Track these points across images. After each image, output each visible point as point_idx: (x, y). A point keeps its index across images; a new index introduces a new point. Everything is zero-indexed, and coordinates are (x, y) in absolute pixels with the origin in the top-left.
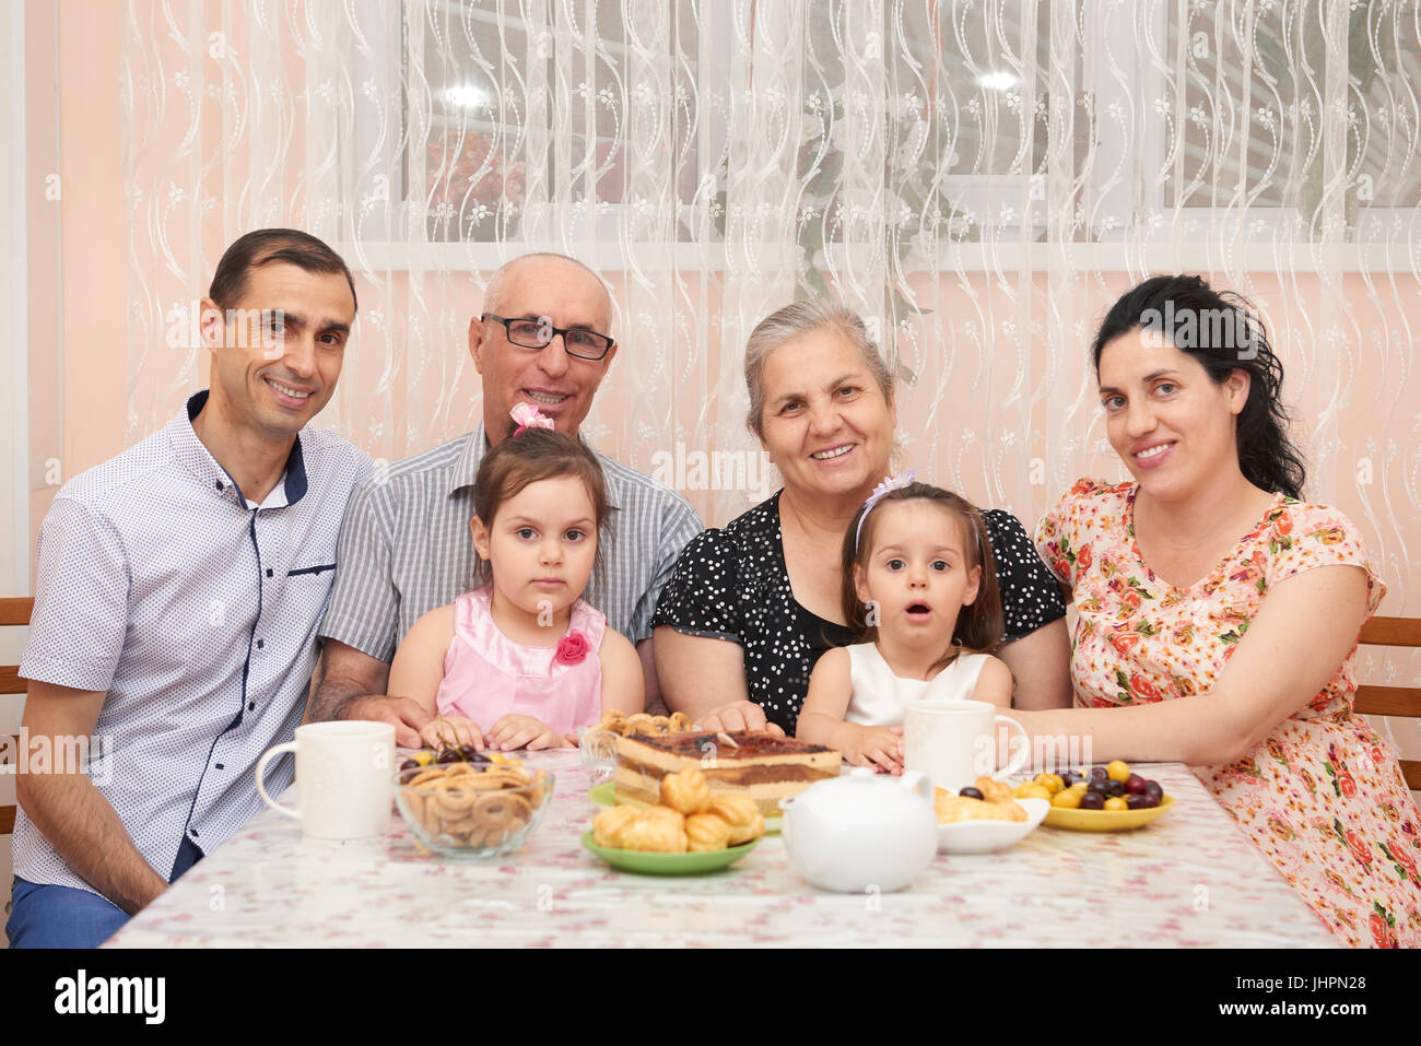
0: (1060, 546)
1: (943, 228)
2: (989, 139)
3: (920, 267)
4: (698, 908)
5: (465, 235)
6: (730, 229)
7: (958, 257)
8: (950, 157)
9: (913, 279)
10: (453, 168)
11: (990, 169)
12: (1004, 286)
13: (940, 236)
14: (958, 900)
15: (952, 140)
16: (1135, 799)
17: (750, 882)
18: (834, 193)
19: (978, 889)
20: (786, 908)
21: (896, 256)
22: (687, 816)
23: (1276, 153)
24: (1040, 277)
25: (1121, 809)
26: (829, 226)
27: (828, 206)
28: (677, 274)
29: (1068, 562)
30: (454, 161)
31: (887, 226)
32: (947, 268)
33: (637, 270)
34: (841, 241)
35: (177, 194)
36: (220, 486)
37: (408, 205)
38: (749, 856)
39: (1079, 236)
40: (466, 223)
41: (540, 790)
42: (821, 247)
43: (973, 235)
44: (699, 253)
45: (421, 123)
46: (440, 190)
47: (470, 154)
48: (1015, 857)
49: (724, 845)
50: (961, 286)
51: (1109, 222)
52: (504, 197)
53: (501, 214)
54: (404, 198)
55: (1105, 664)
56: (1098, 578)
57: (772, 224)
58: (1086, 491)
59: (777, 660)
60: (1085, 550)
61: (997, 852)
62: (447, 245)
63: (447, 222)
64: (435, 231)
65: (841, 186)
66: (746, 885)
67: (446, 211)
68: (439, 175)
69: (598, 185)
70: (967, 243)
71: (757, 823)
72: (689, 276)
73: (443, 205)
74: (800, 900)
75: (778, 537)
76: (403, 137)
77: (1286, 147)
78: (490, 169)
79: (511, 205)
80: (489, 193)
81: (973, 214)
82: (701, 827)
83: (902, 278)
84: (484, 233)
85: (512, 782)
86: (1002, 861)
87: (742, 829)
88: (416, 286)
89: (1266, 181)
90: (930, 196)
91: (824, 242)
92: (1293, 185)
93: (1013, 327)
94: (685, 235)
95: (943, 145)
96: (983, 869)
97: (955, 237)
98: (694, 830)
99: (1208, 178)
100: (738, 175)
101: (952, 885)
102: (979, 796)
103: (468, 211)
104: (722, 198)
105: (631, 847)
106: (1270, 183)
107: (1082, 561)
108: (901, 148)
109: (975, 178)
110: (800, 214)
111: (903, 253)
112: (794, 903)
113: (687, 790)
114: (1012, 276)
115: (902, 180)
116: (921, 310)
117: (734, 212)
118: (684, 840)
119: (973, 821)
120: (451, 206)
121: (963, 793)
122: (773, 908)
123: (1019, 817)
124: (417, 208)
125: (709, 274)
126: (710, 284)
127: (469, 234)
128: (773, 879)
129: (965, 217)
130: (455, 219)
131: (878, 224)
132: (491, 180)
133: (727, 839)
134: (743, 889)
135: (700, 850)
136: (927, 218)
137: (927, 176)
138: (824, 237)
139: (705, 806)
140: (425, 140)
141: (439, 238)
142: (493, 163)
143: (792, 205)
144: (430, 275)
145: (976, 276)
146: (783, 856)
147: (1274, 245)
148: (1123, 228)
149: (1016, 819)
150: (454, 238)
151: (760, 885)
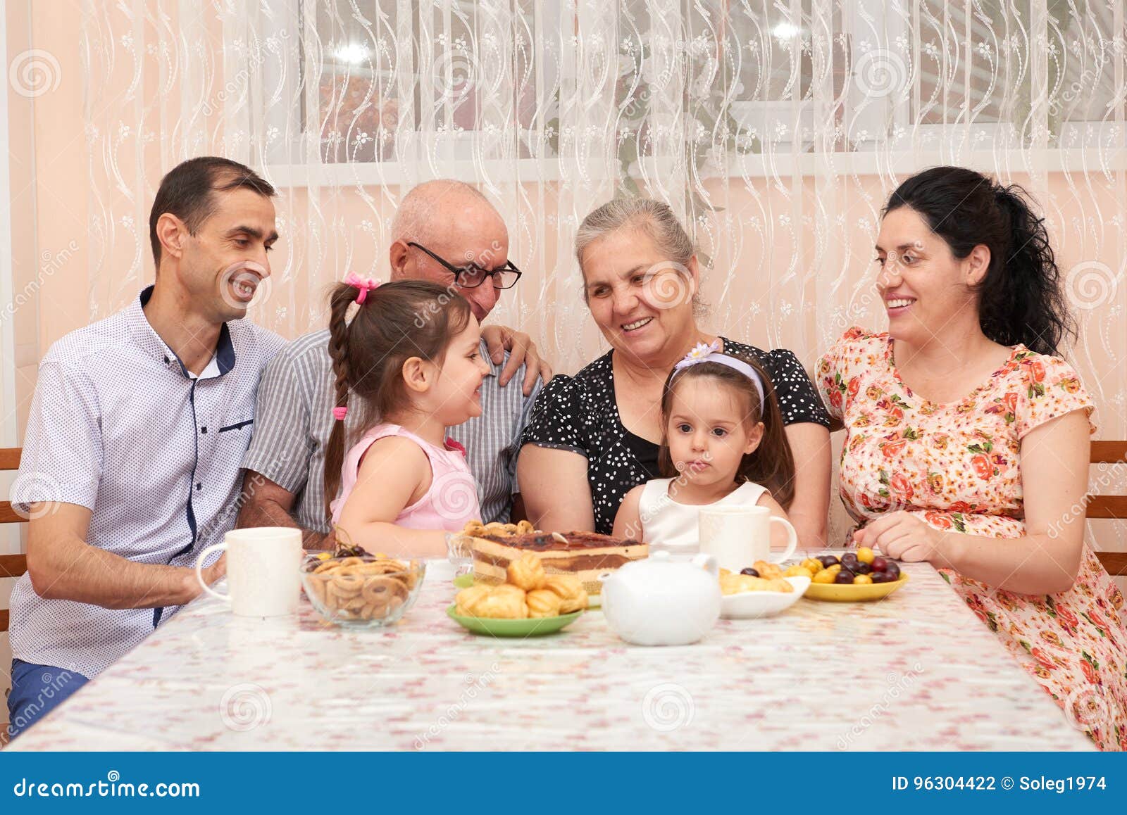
0: (834, 380)
1: (731, 143)
2: (766, 73)
3: (714, 175)
4: (535, 658)
5: (351, 158)
6: (562, 146)
7: (744, 166)
8: (736, 86)
9: (707, 184)
10: (340, 104)
11: (767, 96)
12: (780, 187)
13: (729, 150)
14: (737, 648)
15: (736, 72)
16: (878, 575)
17: (578, 640)
18: (644, 118)
19: (754, 642)
20: (603, 657)
21: (694, 165)
22: (528, 592)
23: (993, 78)
24: (809, 180)
25: (867, 583)
26: (642, 142)
27: (641, 127)
28: (520, 183)
29: (841, 392)
30: (341, 98)
31: (686, 143)
32: (735, 174)
33: (489, 181)
34: (650, 154)
35: (124, 131)
36: (167, 360)
37: (305, 136)
38: (576, 622)
39: (839, 147)
40: (352, 148)
41: (414, 575)
42: (637, 159)
43: (756, 147)
44: (537, 167)
45: (315, 71)
46: (330, 122)
47: (354, 94)
48: (782, 620)
49: (556, 613)
50: (746, 188)
51: (863, 135)
52: (381, 125)
53: (379, 140)
54: (302, 130)
55: (872, 465)
56: (866, 401)
57: (596, 141)
58: (855, 337)
59: (610, 469)
60: (854, 382)
61: (769, 616)
62: (338, 166)
63: (337, 147)
64: (328, 155)
65: (650, 112)
66: (574, 643)
67: (335, 137)
68: (329, 109)
69: (454, 115)
70: (752, 155)
71: (581, 598)
72: (529, 185)
73: (333, 133)
74: (615, 651)
75: (611, 377)
76: (301, 82)
77: (1001, 72)
78: (370, 104)
79: (386, 131)
80: (369, 124)
81: (755, 131)
82: (538, 600)
83: (698, 182)
84: (366, 155)
85: (392, 569)
86: (773, 623)
87: (570, 601)
88: (313, 198)
89: (986, 100)
90: (720, 116)
91: (638, 155)
92: (1007, 104)
93: (788, 219)
94: (525, 153)
95: (730, 78)
96: (758, 628)
97: (741, 149)
98: (533, 602)
99: (940, 99)
100: (567, 104)
101: (734, 639)
102: (756, 574)
103: (353, 138)
104: (555, 123)
105: (485, 616)
106: (989, 102)
107: (851, 389)
108: (697, 80)
109: (756, 103)
110: (618, 133)
111: (700, 164)
112: (610, 653)
113: (528, 572)
114: (787, 180)
115: (697, 105)
116: (715, 208)
117: (565, 133)
118: (525, 609)
119: (751, 594)
120: (340, 133)
121: (743, 572)
122: (594, 657)
123: (787, 589)
124: (313, 137)
125: (545, 183)
126: (546, 190)
127: (354, 156)
128: (594, 638)
129: (749, 134)
130: (343, 144)
131: (678, 141)
132: (370, 114)
133: (558, 608)
134: (572, 645)
135: (538, 616)
136: (718, 134)
137: (717, 101)
138: (638, 152)
139: (541, 583)
140: (318, 82)
141: (331, 161)
142: (371, 100)
143: (611, 127)
144: (324, 190)
145: (758, 181)
146: (604, 622)
147: (994, 151)
148: (874, 141)
149: (784, 591)
150: (342, 160)
151: (585, 642)
